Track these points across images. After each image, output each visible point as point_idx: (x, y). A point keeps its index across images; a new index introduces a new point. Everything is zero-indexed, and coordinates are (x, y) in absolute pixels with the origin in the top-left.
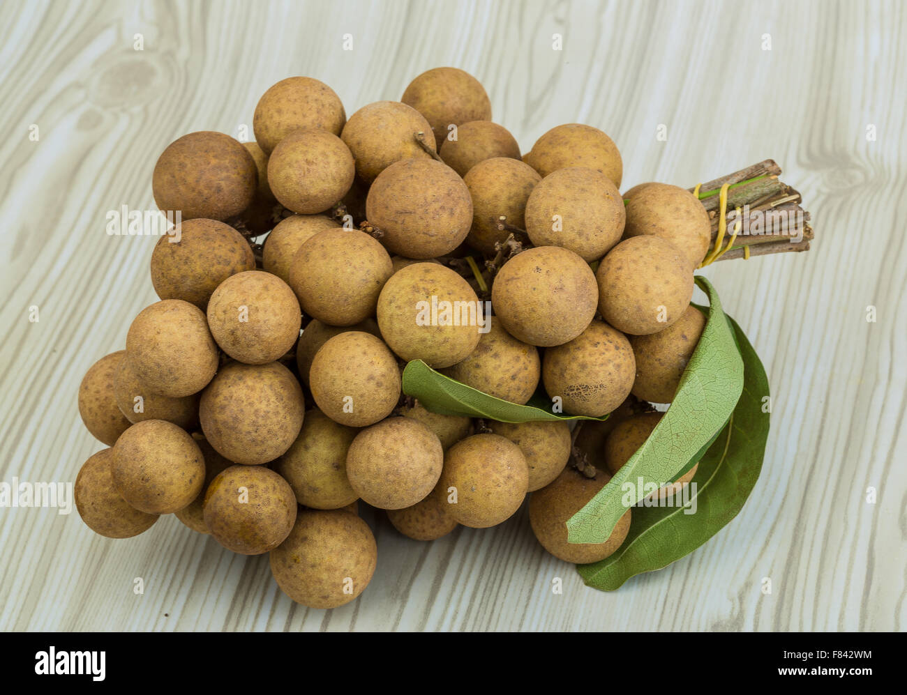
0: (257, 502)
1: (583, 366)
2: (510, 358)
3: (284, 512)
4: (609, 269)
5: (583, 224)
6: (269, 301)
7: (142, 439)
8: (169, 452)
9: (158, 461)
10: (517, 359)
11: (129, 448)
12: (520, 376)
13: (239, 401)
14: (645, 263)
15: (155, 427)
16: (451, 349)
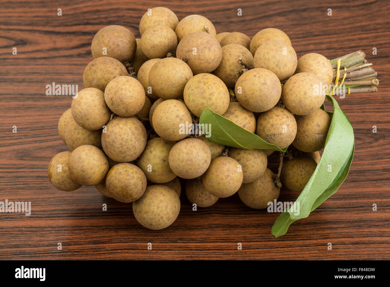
0: (128, 178)
1: (273, 125)
2: (243, 118)
3: (140, 182)
4: (290, 83)
5: (279, 62)
6: (127, 86)
7: (82, 153)
8: (94, 159)
9: (89, 163)
10: (246, 118)
11: (76, 157)
12: (247, 126)
13: (116, 133)
14: (307, 82)
15: (88, 148)
16: (215, 108)
